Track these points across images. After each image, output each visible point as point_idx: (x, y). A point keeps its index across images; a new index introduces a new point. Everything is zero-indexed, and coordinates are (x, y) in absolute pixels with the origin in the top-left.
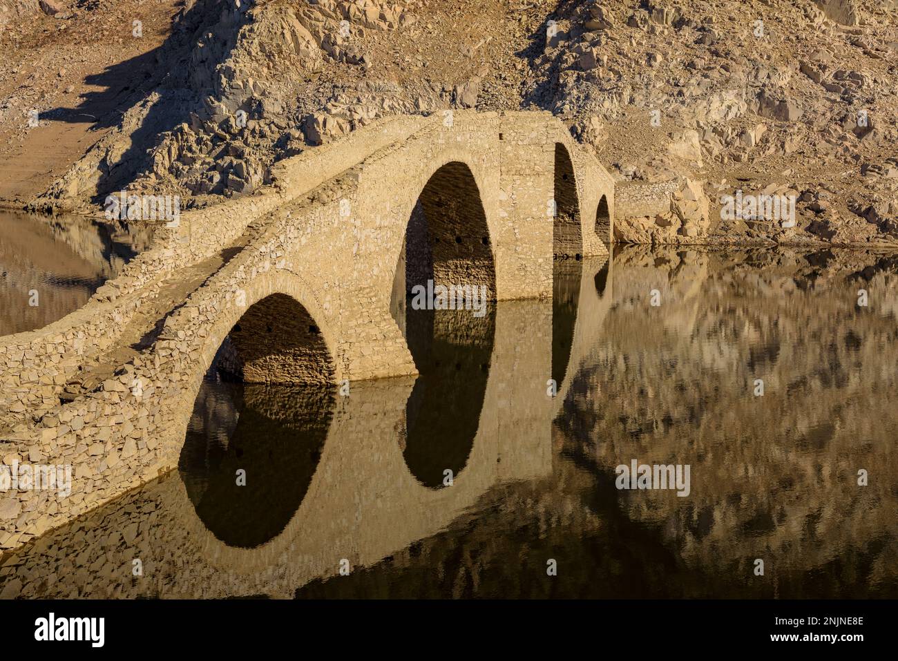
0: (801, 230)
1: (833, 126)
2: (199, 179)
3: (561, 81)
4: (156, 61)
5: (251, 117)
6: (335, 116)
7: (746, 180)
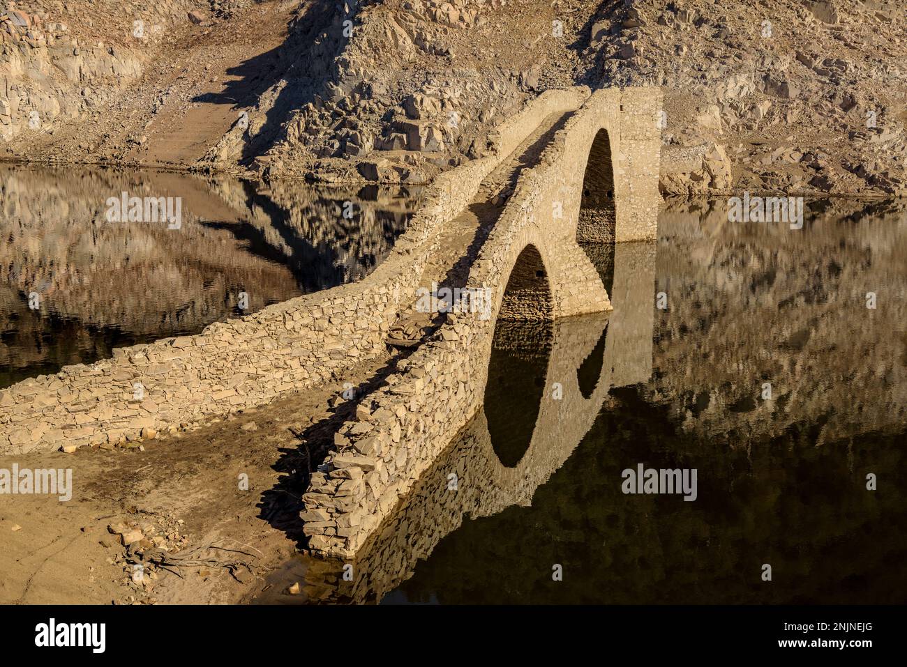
0: (805, 184)
1: (825, 102)
2: (322, 146)
3: (607, 67)
4: (278, 57)
5: (362, 97)
6: (429, 96)
7: (758, 144)
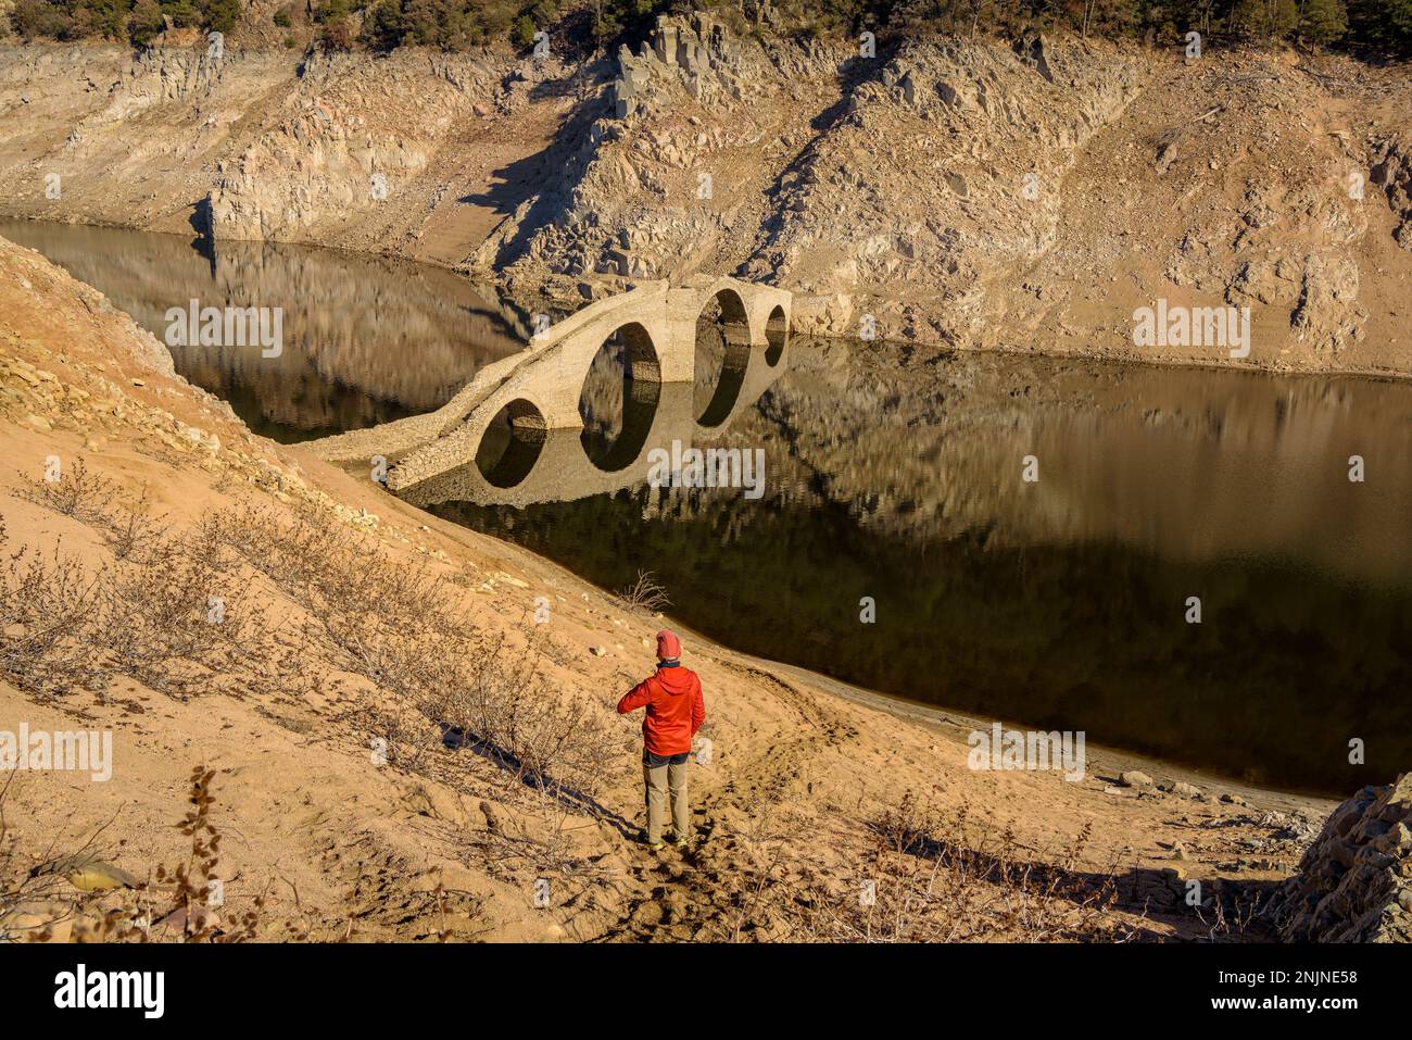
1: (937, 264)
2: (556, 263)
3: (784, 217)
5: (591, 225)
6: (640, 230)
7: (878, 296)
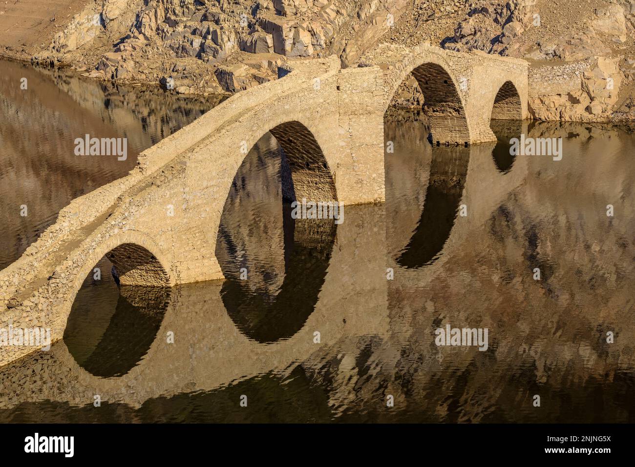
2: (181, 43)
